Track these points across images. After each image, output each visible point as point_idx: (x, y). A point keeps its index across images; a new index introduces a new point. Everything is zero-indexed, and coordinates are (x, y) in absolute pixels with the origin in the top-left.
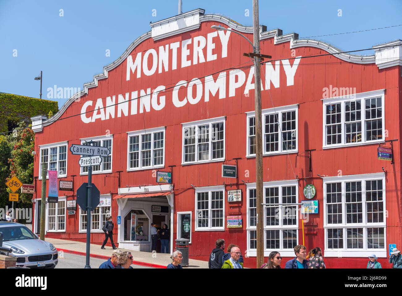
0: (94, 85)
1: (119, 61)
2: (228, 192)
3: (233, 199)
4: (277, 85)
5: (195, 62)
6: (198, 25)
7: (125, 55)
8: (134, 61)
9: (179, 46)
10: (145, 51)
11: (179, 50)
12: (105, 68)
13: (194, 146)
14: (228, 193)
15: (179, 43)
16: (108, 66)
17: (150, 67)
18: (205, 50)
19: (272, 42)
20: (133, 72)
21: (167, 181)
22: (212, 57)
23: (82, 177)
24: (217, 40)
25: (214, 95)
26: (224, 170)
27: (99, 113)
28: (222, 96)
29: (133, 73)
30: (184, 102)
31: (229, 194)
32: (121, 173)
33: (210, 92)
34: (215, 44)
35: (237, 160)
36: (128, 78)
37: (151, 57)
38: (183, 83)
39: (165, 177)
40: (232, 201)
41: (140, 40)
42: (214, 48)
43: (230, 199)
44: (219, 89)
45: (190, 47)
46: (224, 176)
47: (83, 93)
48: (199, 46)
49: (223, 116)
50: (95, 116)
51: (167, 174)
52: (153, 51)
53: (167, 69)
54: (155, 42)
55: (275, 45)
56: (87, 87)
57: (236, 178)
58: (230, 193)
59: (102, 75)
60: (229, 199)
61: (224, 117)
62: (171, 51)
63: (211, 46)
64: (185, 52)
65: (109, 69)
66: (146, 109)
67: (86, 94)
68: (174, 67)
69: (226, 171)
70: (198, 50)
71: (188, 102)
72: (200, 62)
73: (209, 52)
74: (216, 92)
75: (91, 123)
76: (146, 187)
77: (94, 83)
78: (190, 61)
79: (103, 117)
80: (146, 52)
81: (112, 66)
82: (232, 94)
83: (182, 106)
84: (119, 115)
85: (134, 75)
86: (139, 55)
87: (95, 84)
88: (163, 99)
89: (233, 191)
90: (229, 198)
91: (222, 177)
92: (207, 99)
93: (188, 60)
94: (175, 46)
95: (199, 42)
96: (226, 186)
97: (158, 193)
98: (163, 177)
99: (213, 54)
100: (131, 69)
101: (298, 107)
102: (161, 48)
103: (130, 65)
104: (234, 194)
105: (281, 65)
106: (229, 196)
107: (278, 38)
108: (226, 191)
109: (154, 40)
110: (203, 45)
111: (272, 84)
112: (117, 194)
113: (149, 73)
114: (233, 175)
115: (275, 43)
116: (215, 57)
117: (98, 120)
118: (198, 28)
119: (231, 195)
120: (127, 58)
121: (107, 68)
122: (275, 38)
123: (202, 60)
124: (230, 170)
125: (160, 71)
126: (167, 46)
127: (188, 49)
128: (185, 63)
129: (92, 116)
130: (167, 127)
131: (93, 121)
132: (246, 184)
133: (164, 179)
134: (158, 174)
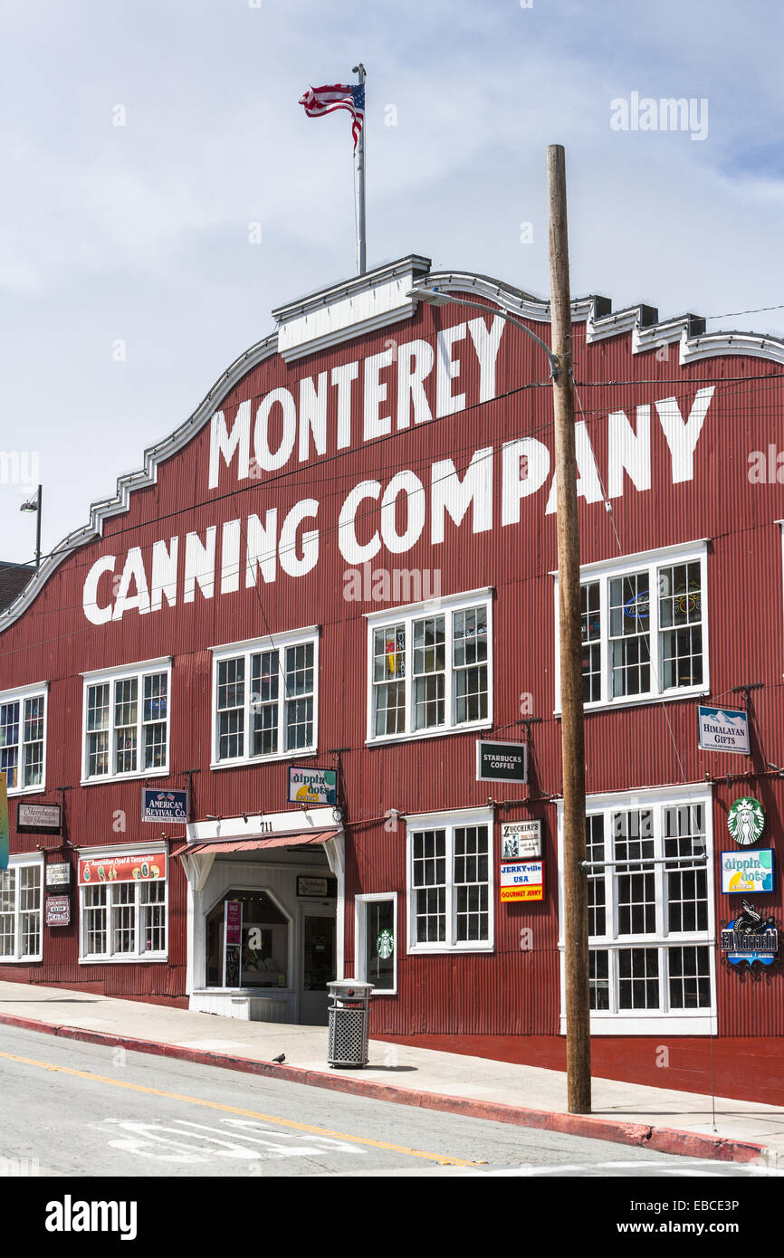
0: (119, 506)
1: (188, 431)
2: (503, 826)
3: (516, 851)
4: (643, 482)
5: (403, 423)
6: (411, 308)
7: (206, 411)
8: (229, 430)
9: (355, 376)
10: (262, 396)
11: (358, 387)
12: (149, 453)
13: (403, 683)
14: (503, 832)
15: (355, 365)
16: (157, 448)
17: (274, 444)
18: (430, 384)
19: (628, 346)
20: (228, 460)
21: (322, 798)
22: (451, 404)
23: (86, 791)
24: (464, 351)
25: (458, 523)
26: (483, 758)
27: (132, 592)
28: (482, 523)
29: (228, 465)
30: (373, 547)
31: (507, 835)
32: (194, 775)
33: (446, 512)
34: (458, 361)
35: (529, 727)
36: (213, 482)
37: (277, 410)
38: (369, 489)
39: (314, 785)
40: (513, 855)
41: (247, 362)
42: (458, 375)
43: (509, 849)
44: (472, 503)
45: (389, 376)
46: (483, 776)
47: (91, 533)
48: (413, 371)
49: (485, 585)
50: (123, 604)
51: (322, 774)
52: (282, 395)
53: (321, 449)
54: (291, 365)
55: (635, 355)
56: (99, 515)
57: (524, 781)
58: (509, 832)
59: (142, 477)
60: (507, 850)
61: (486, 588)
62: (333, 392)
63: (449, 371)
64: (375, 393)
65: (160, 457)
66: (263, 573)
67: (98, 534)
68: (344, 441)
69: (489, 762)
70: (410, 384)
71: (384, 546)
72: (418, 420)
73: (444, 386)
74: (464, 511)
75: (110, 623)
76: (266, 818)
77: (120, 502)
78: (388, 420)
79: (144, 604)
80: (265, 400)
81: (170, 447)
82: (511, 516)
83: (366, 559)
84: (189, 597)
85: (228, 471)
86: (245, 407)
87: (123, 505)
88: (312, 541)
89: (517, 824)
90: (506, 848)
91: (477, 779)
92: (438, 536)
93: (381, 416)
94: (344, 375)
95: (413, 358)
96: (497, 809)
97: (299, 835)
98: (308, 784)
99: (455, 393)
100: (221, 454)
101: (706, 548)
102: (306, 383)
103: (221, 442)
104: (521, 833)
105: (655, 416)
106: (505, 840)
107: (642, 333)
108: (497, 822)
109: (284, 359)
110: (424, 370)
111: (627, 480)
112: (184, 841)
113: (272, 462)
114: (517, 773)
115: (635, 350)
116: (460, 403)
117: (131, 614)
118: (411, 315)
119: (511, 838)
120: (209, 420)
121: (155, 454)
122: (635, 334)
123: (423, 415)
124: (503, 758)
125: (304, 456)
126: (323, 377)
127: (381, 382)
128: (375, 427)
129: (113, 600)
130: (325, 628)
131: (118, 616)
132: (555, 801)
133: (311, 790)
134: (293, 775)
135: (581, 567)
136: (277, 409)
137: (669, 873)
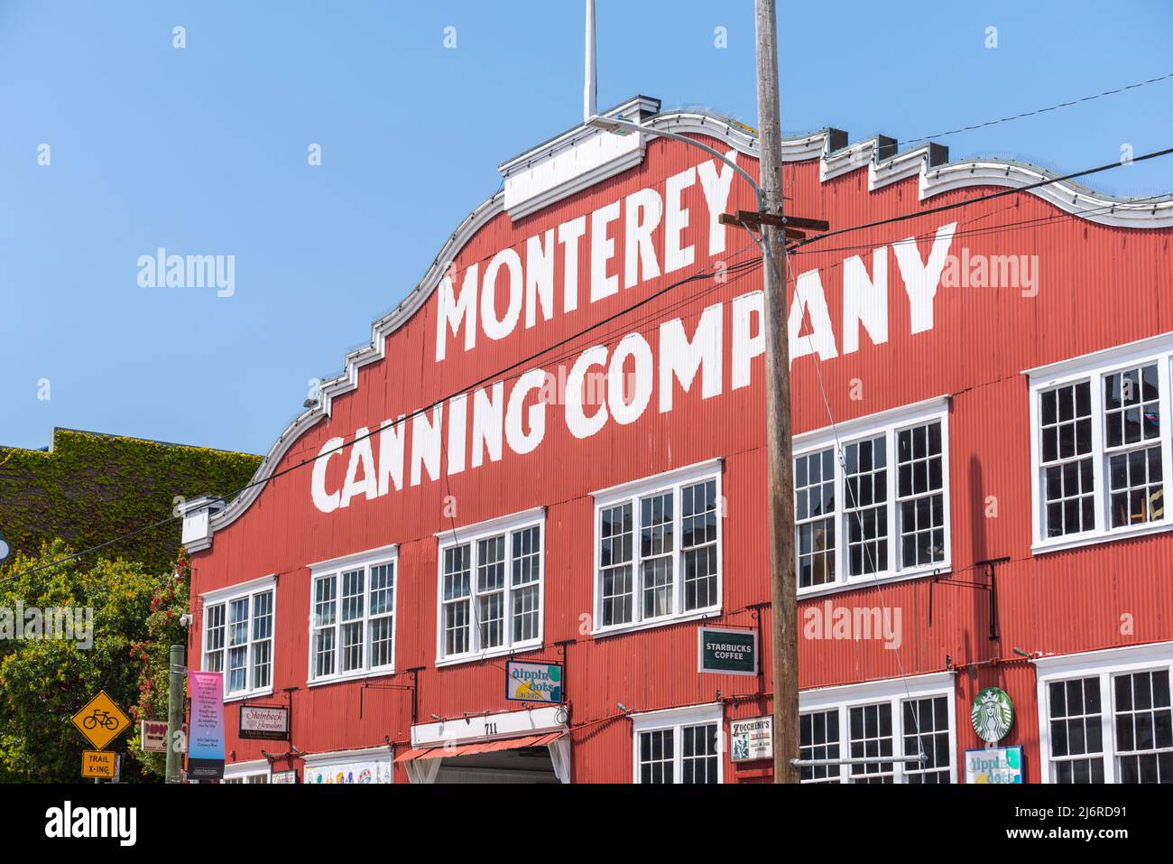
0: (346, 384)
1: (415, 301)
2: (732, 725)
3: (746, 752)
4: (879, 335)
5: (631, 281)
6: (638, 154)
7: (434, 277)
8: (457, 297)
9: (582, 231)
10: (489, 258)
11: (585, 243)
12: (376, 326)
13: (629, 568)
14: (733, 731)
15: (582, 220)
16: (385, 320)
17: (501, 311)
18: (658, 237)
19: (862, 184)
20: (455, 330)
21: (546, 696)
22: (680, 258)
23: (313, 692)
24: (694, 199)
25: (686, 389)
26: (705, 647)
27: (360, 476)
28: (712, 388)
29: (455, 336)
30: (600, 420)
31: (736, 735)
32: (419, 672)
33: (675, 377)
34: (687, 210)
35: (759, 612)
36: (440, 354)
37: (504, 273)
38: (596, 354)
39: (537, 682)
40: (744, 757)
41: (474, 222)
42: (687, 225)
43: (739, 750)
44: (701, 366)
45: (616, 230)
46: (705, 666)
47: (319, 414)
48: (641, 223)
49: (714, 456)
50: (351, 488)
51: (545, 669)
52: (508, 256)
53: (548, 314)
54: (517, 224)
55: (871, 192)
56: (328, 394)
57: (755, 673)
58: (739, 731)
59: (369, 351)
60: (736, 752)
61: (715, 459)
62: (560, 250)
63: (678, 220)
64: (602, 249)
65: (388, 329)
66: (489, 451)
67: (327, 415)
68: (571, 304)
69: (713, 652)
70: (639, 237)
71: (610, 416)
72: (646, 277)
73: (672, 238)
74: (693, 375)
75: (338, 511)
76: (491, 720)
77: (348, 380)
78: (615, 278)
79: (372, 489)
80: (492, 262)
81: (397, 318)
82: (741, 378)
83: (592, 432)
84: (416, 480)
85: (455, 341)
86: (473, 271)
87: (351, 382)
88: (538, 414)
89: (747, 722)
90: (736, 748)
91: (699, 671)
92: (666, 405)
93: (609, 275)
94: (571, 231)
95: (641, 209)
96: (726, 704)
97: (524, 737)
98: (529, 680)
99: (684, 245)
100: (448, 323)
101: (947, 406)
102: (533, 243)
103: (448, 311)
104: (751, 732)
105: (892, 261)
106: (734, 740)
107: (878, 168)
108: (727, 721)
109: (511, 217)
110: (652, 222)
111: (863, 333)
112: (408, 745)
113: (498, 330)
114: (746, 664)
115: (871, 187)
116: (686, 257)
117: (359, 499)
118: (638, 161)
119: (740, 737)
120: (437, 287)
121: (382, 325)
122: (871, 168)
123: (651, 271)
124: (729, 647)
125: (530, 322)
126: (550, 234)
127: (608, 238)
128: (603, 287)
129: (341, 486)
130: (551, 510)
131: (345, 503)
133: (533, 687)
134: (511, 671)
135: (793, 437)
136: (504, 271)
137: (910, 775)
